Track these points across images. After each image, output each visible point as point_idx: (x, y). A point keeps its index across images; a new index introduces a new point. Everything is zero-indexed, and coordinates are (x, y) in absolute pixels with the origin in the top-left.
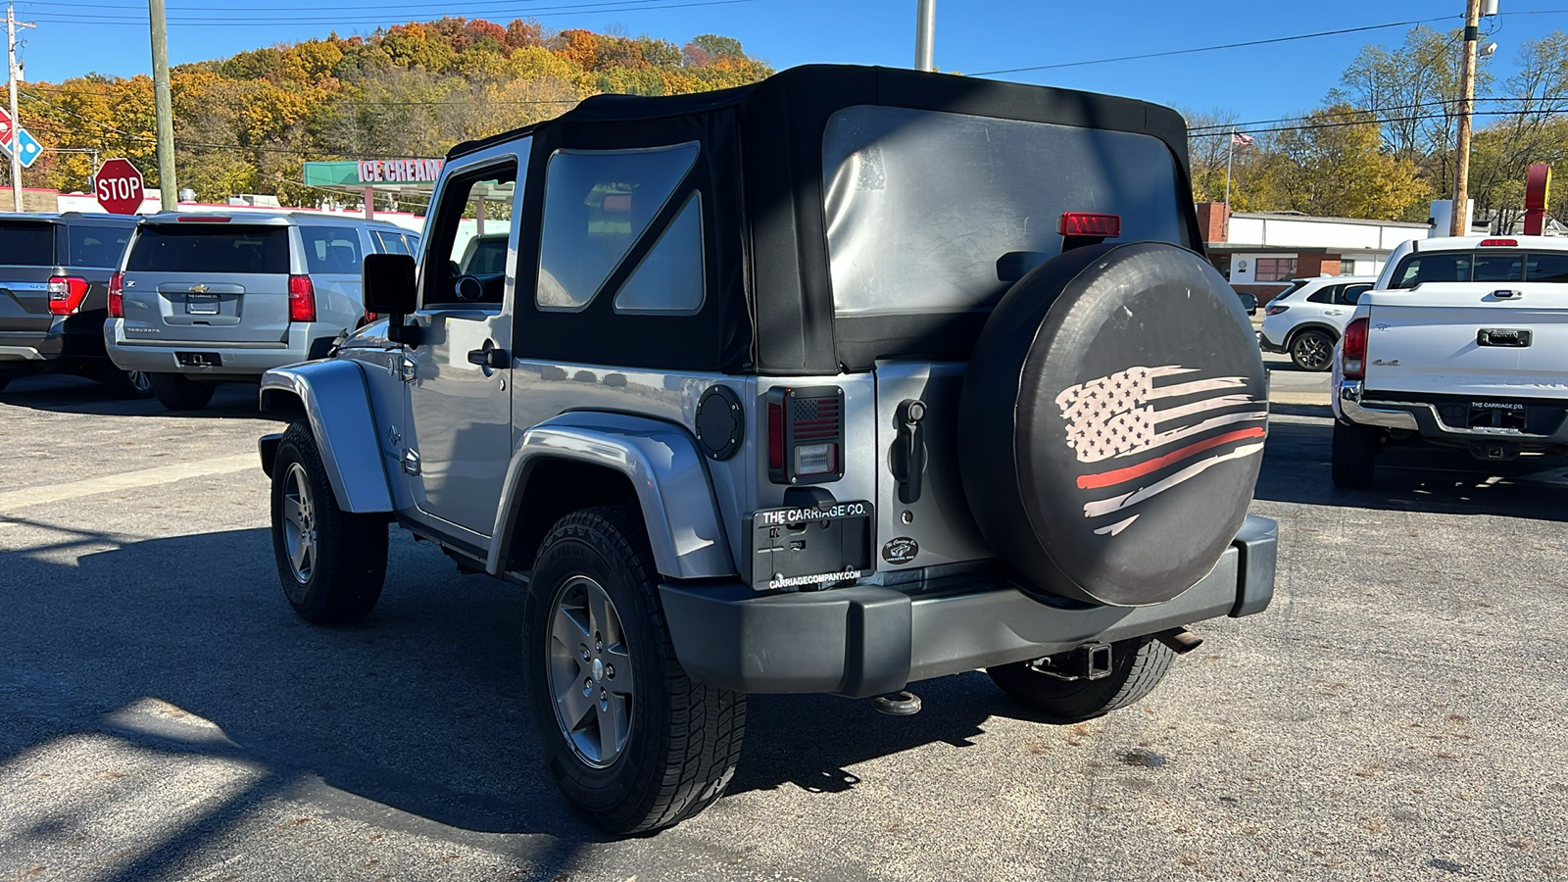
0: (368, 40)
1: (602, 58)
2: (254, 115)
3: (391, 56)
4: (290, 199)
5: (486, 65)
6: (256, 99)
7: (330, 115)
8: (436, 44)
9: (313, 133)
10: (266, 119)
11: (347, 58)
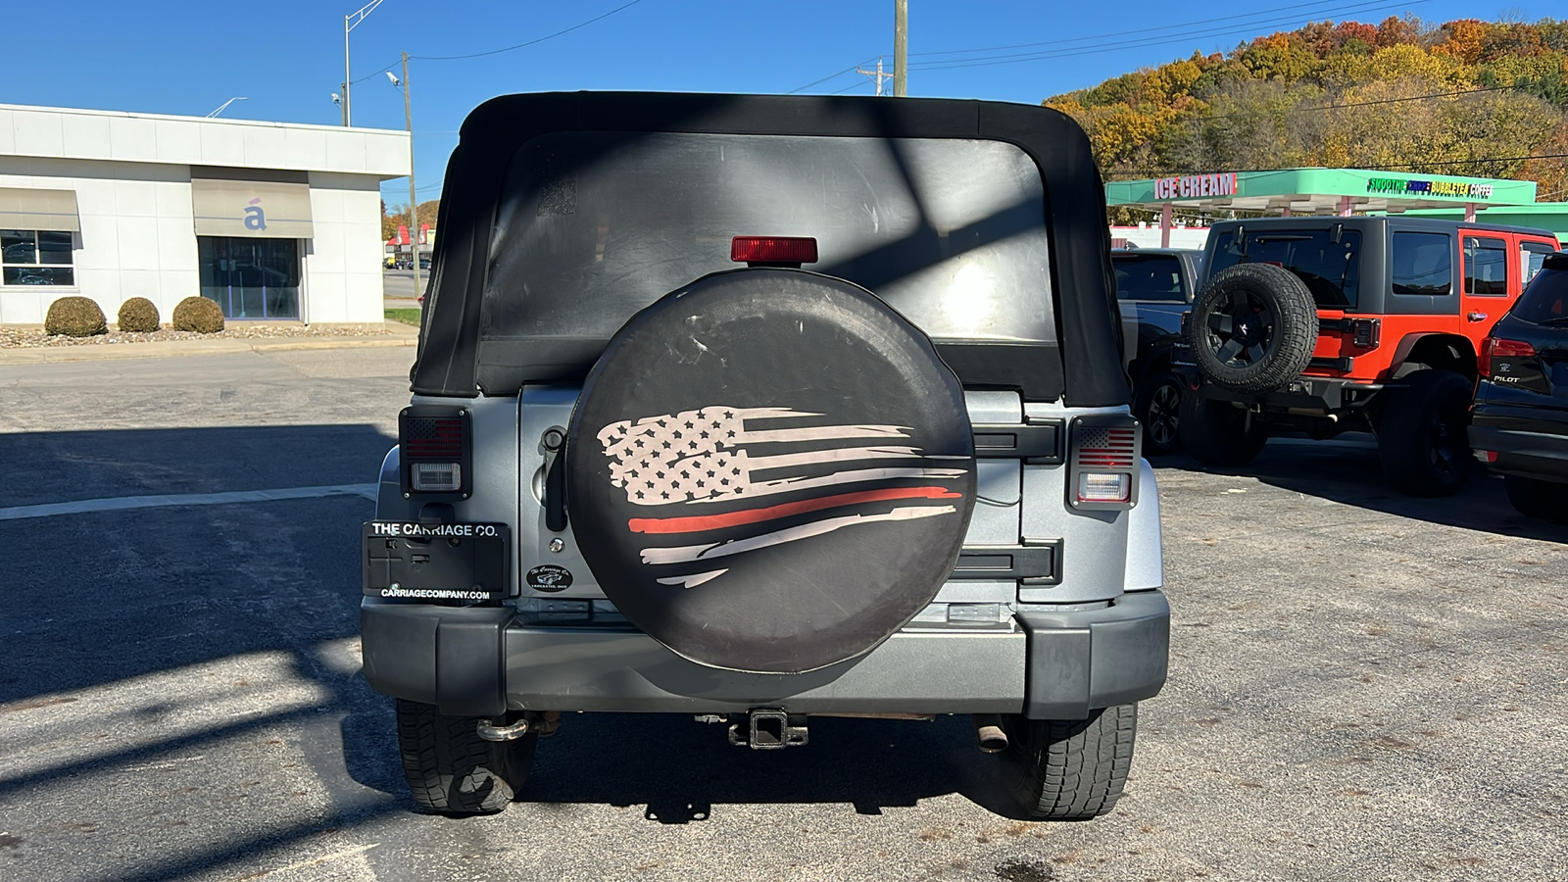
0: (1230, 55)
1: (1489, 48)
2: (1105, 139)
3: (1251, 70)
4: (1131, 217)
5: (1350, 68)
6: (1110, 123)
7: (1177, 133)
8: (1299, 52)
9: (1158, 152)
10: (1116, 142)
11: (1205, 75)
